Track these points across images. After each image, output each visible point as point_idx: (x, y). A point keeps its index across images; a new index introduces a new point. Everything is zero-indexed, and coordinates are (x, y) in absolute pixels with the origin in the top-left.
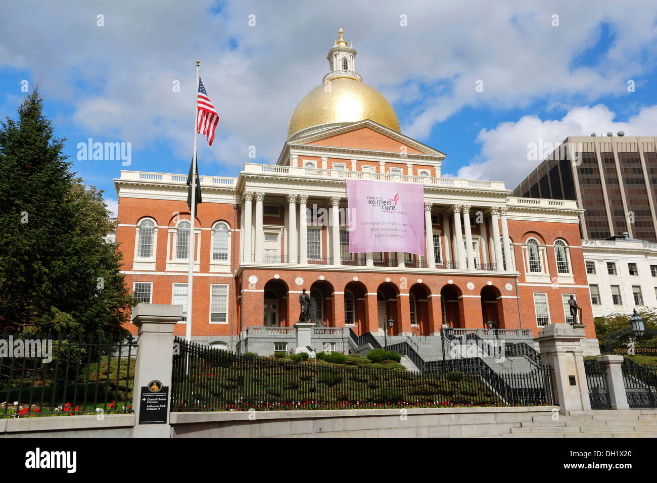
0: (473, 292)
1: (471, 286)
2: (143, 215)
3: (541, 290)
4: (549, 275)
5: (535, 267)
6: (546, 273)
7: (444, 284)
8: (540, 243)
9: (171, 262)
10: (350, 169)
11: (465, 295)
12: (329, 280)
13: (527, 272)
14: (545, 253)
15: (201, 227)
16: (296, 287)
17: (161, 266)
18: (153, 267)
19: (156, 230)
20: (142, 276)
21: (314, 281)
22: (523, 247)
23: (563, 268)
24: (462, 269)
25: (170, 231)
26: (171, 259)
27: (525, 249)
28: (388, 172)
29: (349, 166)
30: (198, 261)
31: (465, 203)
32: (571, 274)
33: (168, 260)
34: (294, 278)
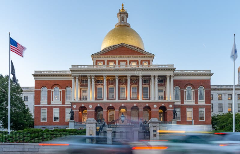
0: (156, 108)
1: (155, 106)
2: (42, 86)
3: (190, 107)
4: (194, 100)
5: (189, 98)
6: (193, 100)
7: (145, 106)
8: (193, 88)
9: (52, 101)
10: (116, 64)
11: (153, 109)
12: (101, 106)
13: (185, 100)
14: (194, 92)
15: (62, 89)
16: (89, 109)
17: (49, 103)
18: (47, 104)
19: (47, 91)
20: (43, 106)
21: (96, 106)
22: (185, 90)
23: (201, 98)
24: (152, 100)
25: (52, 91)
26: (52, 100)
27: (185, 91)
28: (131, 64)
29: (115, 63)
30: (61, 101)
31: (156, 75)
32: (204, 100)
33: (51, 101)
34: (89, 105)
